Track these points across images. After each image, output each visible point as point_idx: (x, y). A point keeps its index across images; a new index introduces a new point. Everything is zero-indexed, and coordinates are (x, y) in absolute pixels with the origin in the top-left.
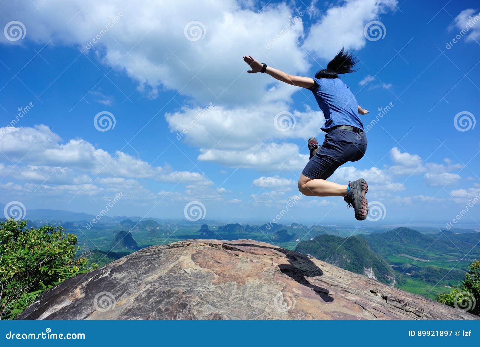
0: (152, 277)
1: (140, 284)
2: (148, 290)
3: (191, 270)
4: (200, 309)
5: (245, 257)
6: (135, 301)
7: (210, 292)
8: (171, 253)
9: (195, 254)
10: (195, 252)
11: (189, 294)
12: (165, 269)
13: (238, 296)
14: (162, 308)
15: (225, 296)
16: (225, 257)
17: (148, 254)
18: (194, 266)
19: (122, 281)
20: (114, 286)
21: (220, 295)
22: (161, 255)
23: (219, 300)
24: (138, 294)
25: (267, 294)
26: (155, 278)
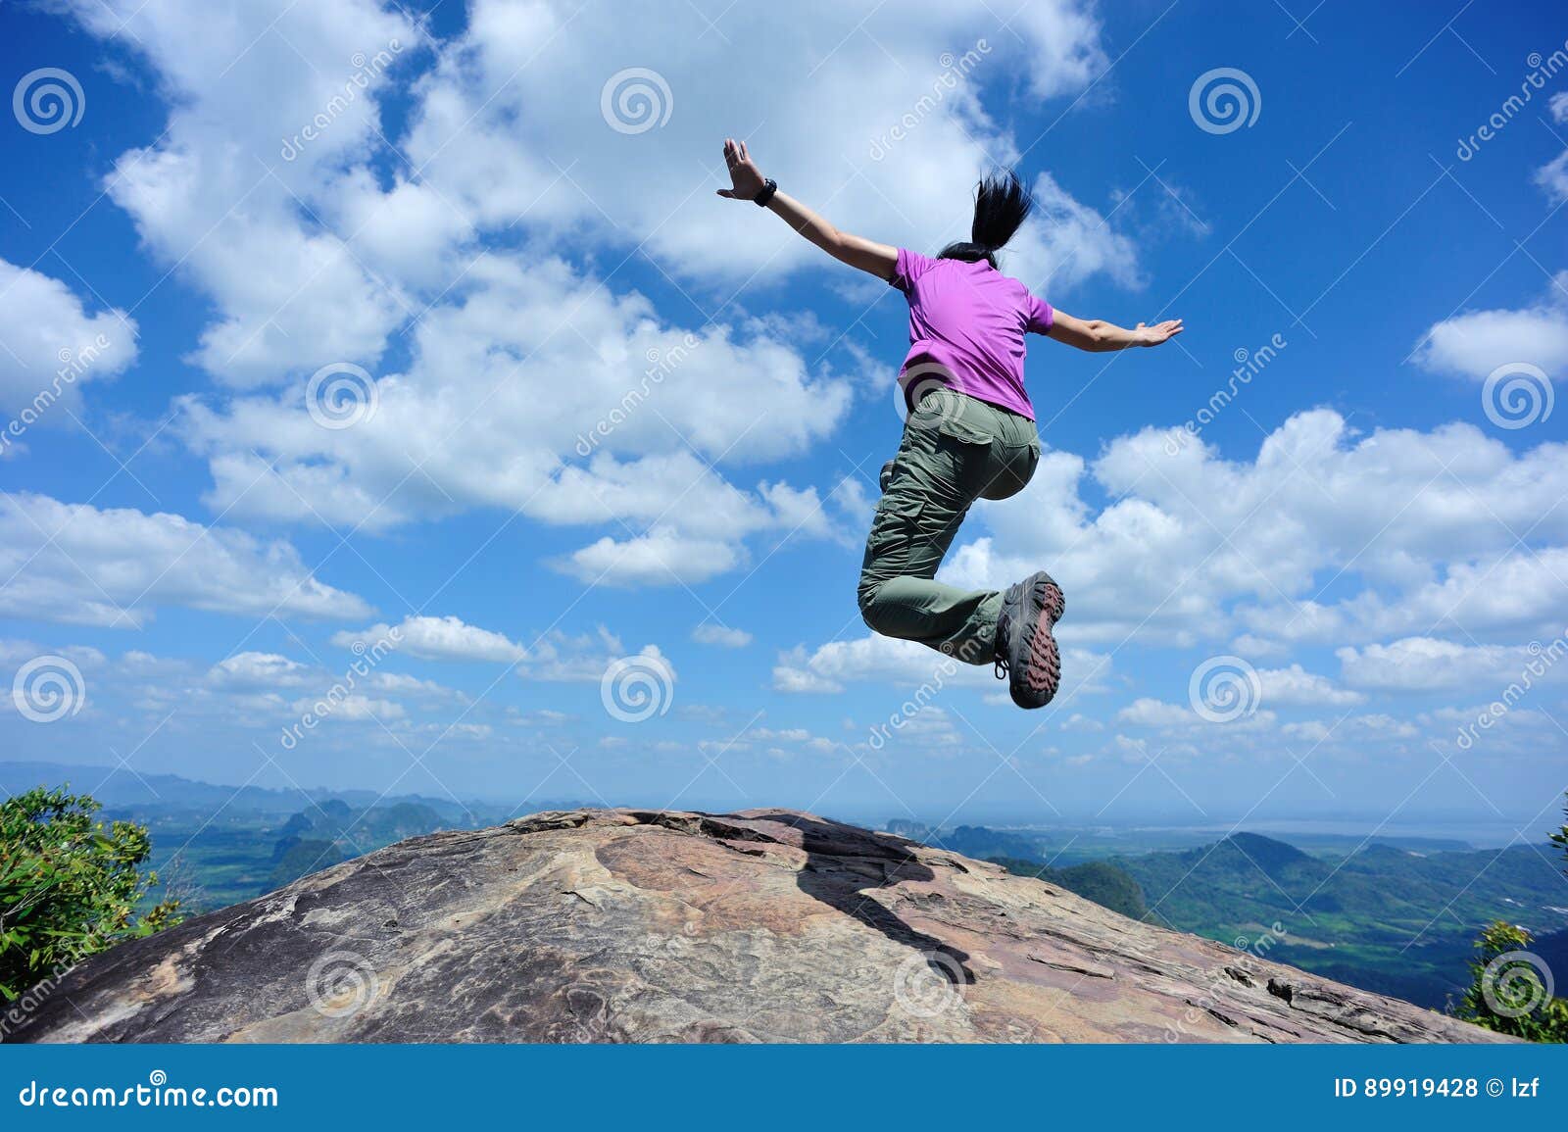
0: (458, 917)
1: (413, 940)
2: (441, 957)
3: (599, 892)
4: (649, 1013)
5: (787, 857)
6: (394, 993)
7: (676, 959)
8: (519, 845)
9: (609, 846)
10: (607, 842)
11: (600, 967)
12: (501, 893)
13: (780, 972)
14: (502, 1012)
15: (735, 972)
16: (717, 858)
17: (435, 850)
18: (608, 880)
19: (340, 934)
20: (310, 950)
21: (715, 971)
22: (484, 851)
23: (713, 984)
24: (406, 970)
25: (886, 965)
26: (469, 922)
